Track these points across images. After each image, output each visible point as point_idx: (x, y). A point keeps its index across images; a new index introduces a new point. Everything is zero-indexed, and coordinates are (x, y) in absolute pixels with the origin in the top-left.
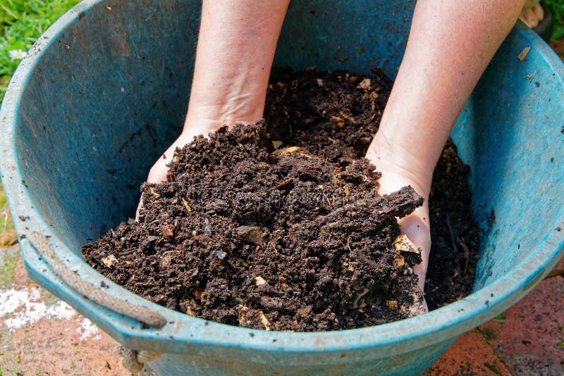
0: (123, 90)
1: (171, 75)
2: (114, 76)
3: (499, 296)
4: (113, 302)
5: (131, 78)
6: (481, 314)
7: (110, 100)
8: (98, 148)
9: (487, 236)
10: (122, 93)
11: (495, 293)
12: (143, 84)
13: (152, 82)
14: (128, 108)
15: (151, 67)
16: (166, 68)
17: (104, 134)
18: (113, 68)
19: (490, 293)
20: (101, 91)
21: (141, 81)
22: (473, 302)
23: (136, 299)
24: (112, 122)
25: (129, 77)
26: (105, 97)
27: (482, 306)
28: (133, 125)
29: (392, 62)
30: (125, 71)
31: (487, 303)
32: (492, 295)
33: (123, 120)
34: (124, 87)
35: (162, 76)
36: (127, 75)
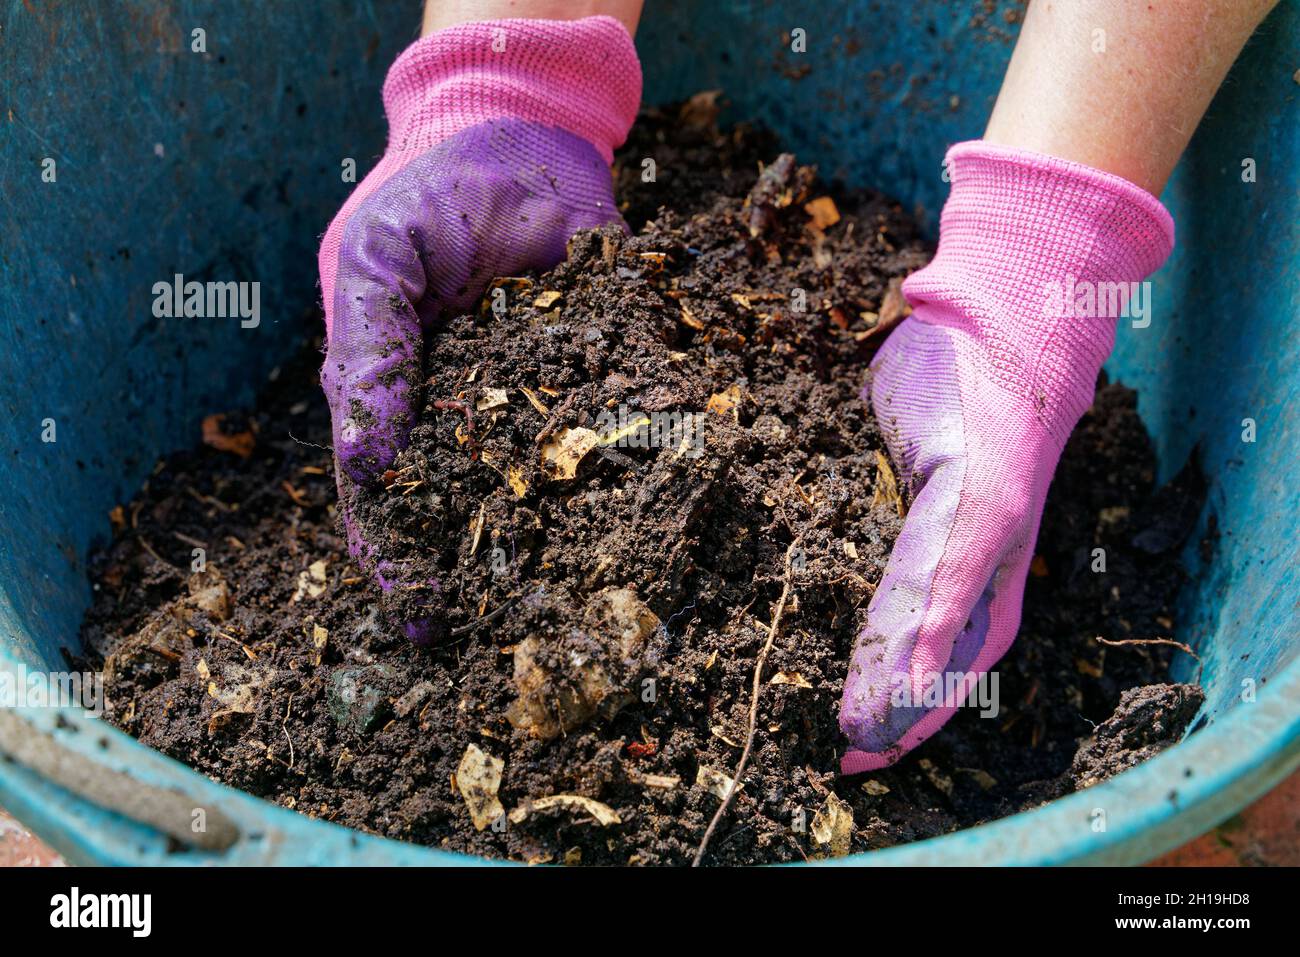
0: (159, 149)
1: (301, 110)
2: (134, 109)
3: (1207, 777)
4: (85, 773)
5: (184, 116)
6: (1155, 828)
7: (121, 178)
8: (85, 317)
9: (1197, 589)
10: (158, 159)
11: (1198, 768)
12: (219, 133)
13: (245, 128)
14: (175, 199)
15: (243, 84)
16: (288, 89)
17: (102, 276)
18: (130, 85)
19: (1181, 766)
20: (94, 152)
21: (214, 124)
22: (1131, 794)
23: (155, 765)
24: (125, 244)
25: (177, 116)
26: (108, 170)
27: (1157, 806)
28: (190, 251)
29: (938, 84)
30: (167, 96)
31: (1173, 796)
32: (1188, 773)
33: (161, 236)
34: (163, 142)
35: (275, 110)
36: (173, 107)
